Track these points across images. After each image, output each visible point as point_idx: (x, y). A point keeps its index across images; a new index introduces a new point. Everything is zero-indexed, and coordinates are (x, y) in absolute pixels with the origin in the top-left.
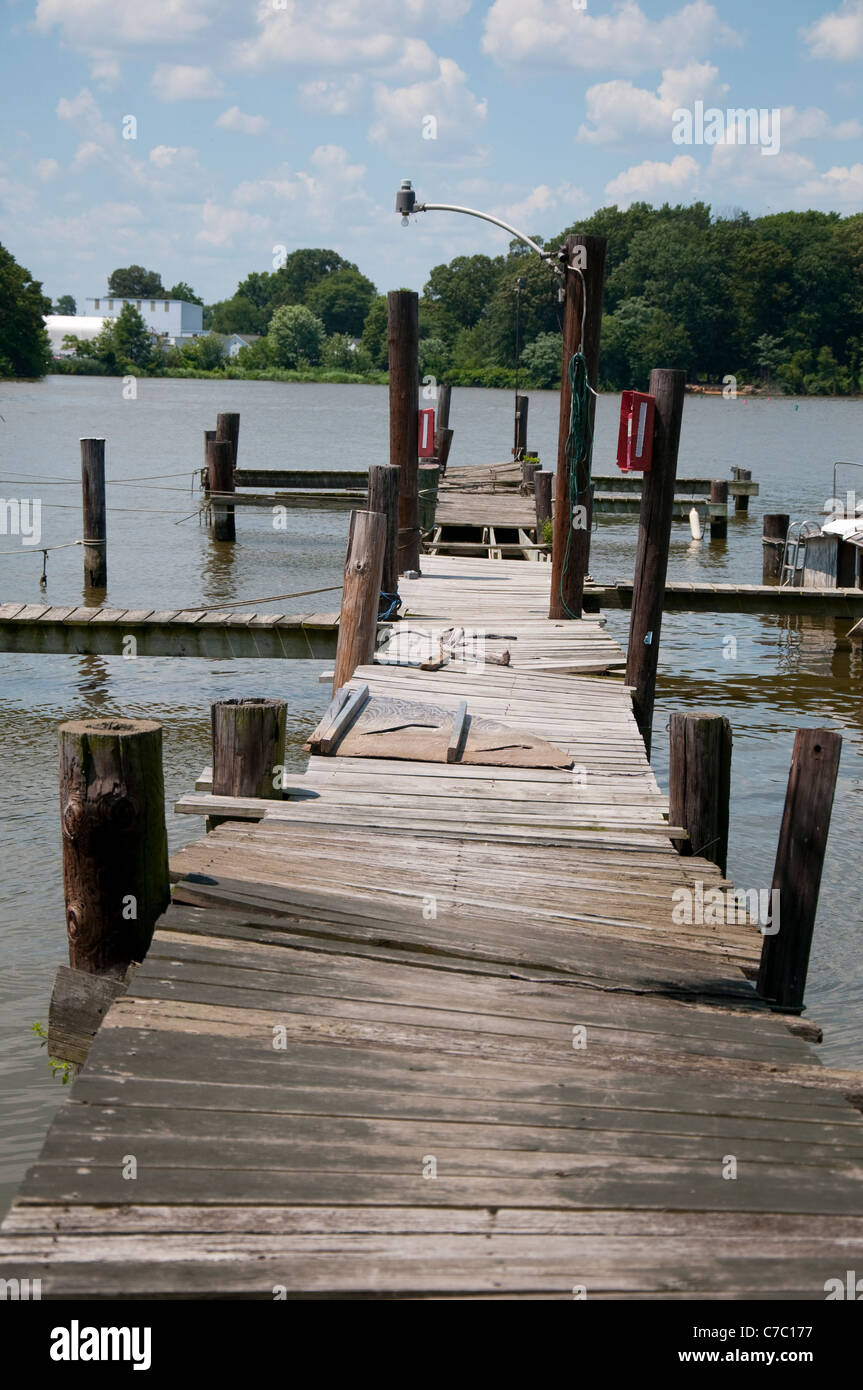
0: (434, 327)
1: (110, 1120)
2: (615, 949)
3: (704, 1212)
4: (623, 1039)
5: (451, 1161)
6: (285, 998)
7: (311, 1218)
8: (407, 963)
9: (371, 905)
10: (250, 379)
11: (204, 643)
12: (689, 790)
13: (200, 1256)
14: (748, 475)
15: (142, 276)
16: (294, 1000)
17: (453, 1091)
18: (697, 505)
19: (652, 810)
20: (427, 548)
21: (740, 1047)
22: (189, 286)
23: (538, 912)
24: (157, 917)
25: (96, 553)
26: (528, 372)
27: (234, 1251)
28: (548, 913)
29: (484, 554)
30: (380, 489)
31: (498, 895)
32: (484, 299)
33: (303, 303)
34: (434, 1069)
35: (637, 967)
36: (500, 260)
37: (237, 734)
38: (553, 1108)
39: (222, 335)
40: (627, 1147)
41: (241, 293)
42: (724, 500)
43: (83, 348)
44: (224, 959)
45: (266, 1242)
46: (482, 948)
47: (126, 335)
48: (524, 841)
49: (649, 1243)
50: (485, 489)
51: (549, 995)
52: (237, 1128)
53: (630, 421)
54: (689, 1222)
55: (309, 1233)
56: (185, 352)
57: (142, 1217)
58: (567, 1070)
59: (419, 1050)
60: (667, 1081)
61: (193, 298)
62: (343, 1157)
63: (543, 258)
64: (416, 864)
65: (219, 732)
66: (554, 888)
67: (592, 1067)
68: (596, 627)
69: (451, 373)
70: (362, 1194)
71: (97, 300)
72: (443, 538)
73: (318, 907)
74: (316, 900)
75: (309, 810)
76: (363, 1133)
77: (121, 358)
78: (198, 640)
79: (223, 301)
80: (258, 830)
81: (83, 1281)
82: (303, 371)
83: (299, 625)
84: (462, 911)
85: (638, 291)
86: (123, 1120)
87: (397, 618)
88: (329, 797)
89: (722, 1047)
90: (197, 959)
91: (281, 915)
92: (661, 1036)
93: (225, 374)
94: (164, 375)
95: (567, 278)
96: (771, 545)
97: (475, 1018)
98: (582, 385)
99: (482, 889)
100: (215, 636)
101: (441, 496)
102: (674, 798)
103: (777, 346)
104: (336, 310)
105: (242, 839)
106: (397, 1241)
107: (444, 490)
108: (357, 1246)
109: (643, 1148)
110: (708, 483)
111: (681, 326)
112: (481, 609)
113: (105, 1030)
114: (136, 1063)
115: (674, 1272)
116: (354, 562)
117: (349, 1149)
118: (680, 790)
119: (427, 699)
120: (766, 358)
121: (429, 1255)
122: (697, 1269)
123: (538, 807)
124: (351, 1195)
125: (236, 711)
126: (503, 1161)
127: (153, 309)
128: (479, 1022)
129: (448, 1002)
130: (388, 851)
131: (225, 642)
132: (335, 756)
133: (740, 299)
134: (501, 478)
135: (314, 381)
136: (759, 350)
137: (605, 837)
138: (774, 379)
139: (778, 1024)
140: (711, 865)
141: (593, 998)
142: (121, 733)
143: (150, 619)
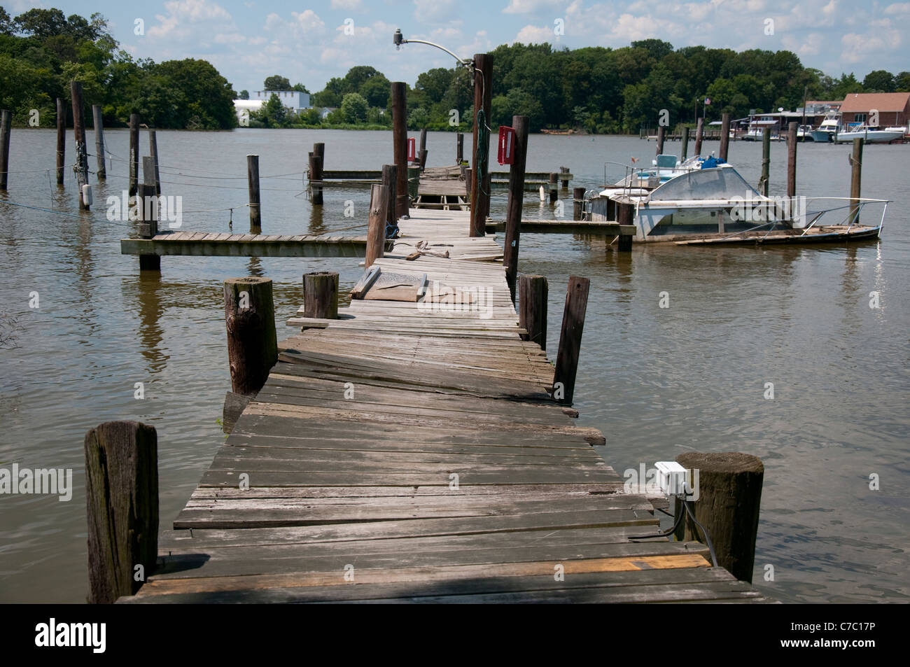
0: (421, 103)
1: (244, 453)
2: (487, 380)
3: (511, 485)
4: (486, 417)
5: (399, 468)
6: (329, 402)
7: (333, 492)
8: (388, 387)
9: (372, 362)
10: (333, 128)
11: (305, 251)
12: (528, 311)
13: (281, 507)
14: (568, 170)
15: (280, 80)
16: (333, 403)
17: (404, 440)
18: (543, 184)
19: (512, 321)
20: (414, 205)
21: (540, 419)
22: (303, 85)
23: (452, 365)
24: (271, 368)
25: (255, 210)
26: (467, 124)
27: (296, 505)
28: (457, 366)
29: (441, 208)
30: (388, 176)
31: (434, 358)
32: (444, 90)
33: (358, 92)
34: (396, 431)
35: (496, 388)
36: (452, 70)
37: (315, 288)
38: (449, 446)
39: (319, 108)
40: (480, 460)
41: (327, 88)
42: (556, 182)
43: (252, 115)
44: (301, 386)
45: (311, 501)
46: (423, 380)
47: (273, 109)
48: (450, 336)
49: (484, 497)
50: (443, 178)
51: (453, 400)
52: (302, 456)
53: (503, 141)
54: (504, 489)
55: (331, 497)
56: (302, 117)
57: (255, 492)
58: (457, 430)
59: (389, 423)
60: (504, 434)
61: (305, 90)
62: (350, 467)
63: (464, 65)
64: (397, 346)
65: (307, 288)
66: (461, 355)
67: (470, 429)
68: (492, 240)
69: (429, 125)
70: (358, 482)
71: (259, 92)
72: (422, 200)
73: (347, 363)
74: (346, 360)
75: (350, 323)
76: (360, 457)
77: (270, 119)
78: (303, 249)
79: (319, 92)
80: (324, 332)
81: (227, 517)
82: (359, 124)
83: (350, 241)
84: (416, 365)
85: (518, 85)
86: (250, 453)
87: (397, 238)
88: (360, 318)
89: (531, 420)
90: (288, 386)
91: (331, 366)
92: (504, 416)
93: (321, 126)
94: (292, 128)
95: (475, 75)
96: (577, 203)
97: (418, 410)
98: (483, 125)
99: (427, 356)
100: (311, 247)
101: (420, 181)
102: (521, 317)
103: (583, 111)
104: (374, 95)
105: (316, 336)
106: (371, 500)
107: (423, 179)
108: (353, 502)
109: (488, 461)
110: (548, 174)
111: (539, 101)
112: (437, 233)
113: (243, 415)
114: (258, 429)
115: (494, 508)
116: (373, 209)
117: (354, 464)
118: (524, 312)
119: (409, 273)
120: (578, 117)
121: (385, 505)
122: (504, 507)
123: (458, 321)
124: (352, 482)
125: (314, 278)
126: (423, 467)
127: (286, 96)
128: (419, 411)
129: (405, 403)
130: (384, 340)
131: (315, 250)
132: (363, 299)
133: (566, 89)
134: (451, 173)
135: (363, 129)
136: (575, 113)
137: (489, 333)
138: (583, 126)
139: (558, 410)
140: (536, 345)
141: (474, 401)
142: (252, 283)
143: (279, 240)
